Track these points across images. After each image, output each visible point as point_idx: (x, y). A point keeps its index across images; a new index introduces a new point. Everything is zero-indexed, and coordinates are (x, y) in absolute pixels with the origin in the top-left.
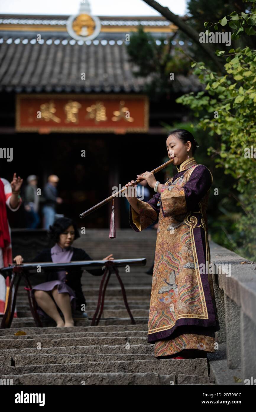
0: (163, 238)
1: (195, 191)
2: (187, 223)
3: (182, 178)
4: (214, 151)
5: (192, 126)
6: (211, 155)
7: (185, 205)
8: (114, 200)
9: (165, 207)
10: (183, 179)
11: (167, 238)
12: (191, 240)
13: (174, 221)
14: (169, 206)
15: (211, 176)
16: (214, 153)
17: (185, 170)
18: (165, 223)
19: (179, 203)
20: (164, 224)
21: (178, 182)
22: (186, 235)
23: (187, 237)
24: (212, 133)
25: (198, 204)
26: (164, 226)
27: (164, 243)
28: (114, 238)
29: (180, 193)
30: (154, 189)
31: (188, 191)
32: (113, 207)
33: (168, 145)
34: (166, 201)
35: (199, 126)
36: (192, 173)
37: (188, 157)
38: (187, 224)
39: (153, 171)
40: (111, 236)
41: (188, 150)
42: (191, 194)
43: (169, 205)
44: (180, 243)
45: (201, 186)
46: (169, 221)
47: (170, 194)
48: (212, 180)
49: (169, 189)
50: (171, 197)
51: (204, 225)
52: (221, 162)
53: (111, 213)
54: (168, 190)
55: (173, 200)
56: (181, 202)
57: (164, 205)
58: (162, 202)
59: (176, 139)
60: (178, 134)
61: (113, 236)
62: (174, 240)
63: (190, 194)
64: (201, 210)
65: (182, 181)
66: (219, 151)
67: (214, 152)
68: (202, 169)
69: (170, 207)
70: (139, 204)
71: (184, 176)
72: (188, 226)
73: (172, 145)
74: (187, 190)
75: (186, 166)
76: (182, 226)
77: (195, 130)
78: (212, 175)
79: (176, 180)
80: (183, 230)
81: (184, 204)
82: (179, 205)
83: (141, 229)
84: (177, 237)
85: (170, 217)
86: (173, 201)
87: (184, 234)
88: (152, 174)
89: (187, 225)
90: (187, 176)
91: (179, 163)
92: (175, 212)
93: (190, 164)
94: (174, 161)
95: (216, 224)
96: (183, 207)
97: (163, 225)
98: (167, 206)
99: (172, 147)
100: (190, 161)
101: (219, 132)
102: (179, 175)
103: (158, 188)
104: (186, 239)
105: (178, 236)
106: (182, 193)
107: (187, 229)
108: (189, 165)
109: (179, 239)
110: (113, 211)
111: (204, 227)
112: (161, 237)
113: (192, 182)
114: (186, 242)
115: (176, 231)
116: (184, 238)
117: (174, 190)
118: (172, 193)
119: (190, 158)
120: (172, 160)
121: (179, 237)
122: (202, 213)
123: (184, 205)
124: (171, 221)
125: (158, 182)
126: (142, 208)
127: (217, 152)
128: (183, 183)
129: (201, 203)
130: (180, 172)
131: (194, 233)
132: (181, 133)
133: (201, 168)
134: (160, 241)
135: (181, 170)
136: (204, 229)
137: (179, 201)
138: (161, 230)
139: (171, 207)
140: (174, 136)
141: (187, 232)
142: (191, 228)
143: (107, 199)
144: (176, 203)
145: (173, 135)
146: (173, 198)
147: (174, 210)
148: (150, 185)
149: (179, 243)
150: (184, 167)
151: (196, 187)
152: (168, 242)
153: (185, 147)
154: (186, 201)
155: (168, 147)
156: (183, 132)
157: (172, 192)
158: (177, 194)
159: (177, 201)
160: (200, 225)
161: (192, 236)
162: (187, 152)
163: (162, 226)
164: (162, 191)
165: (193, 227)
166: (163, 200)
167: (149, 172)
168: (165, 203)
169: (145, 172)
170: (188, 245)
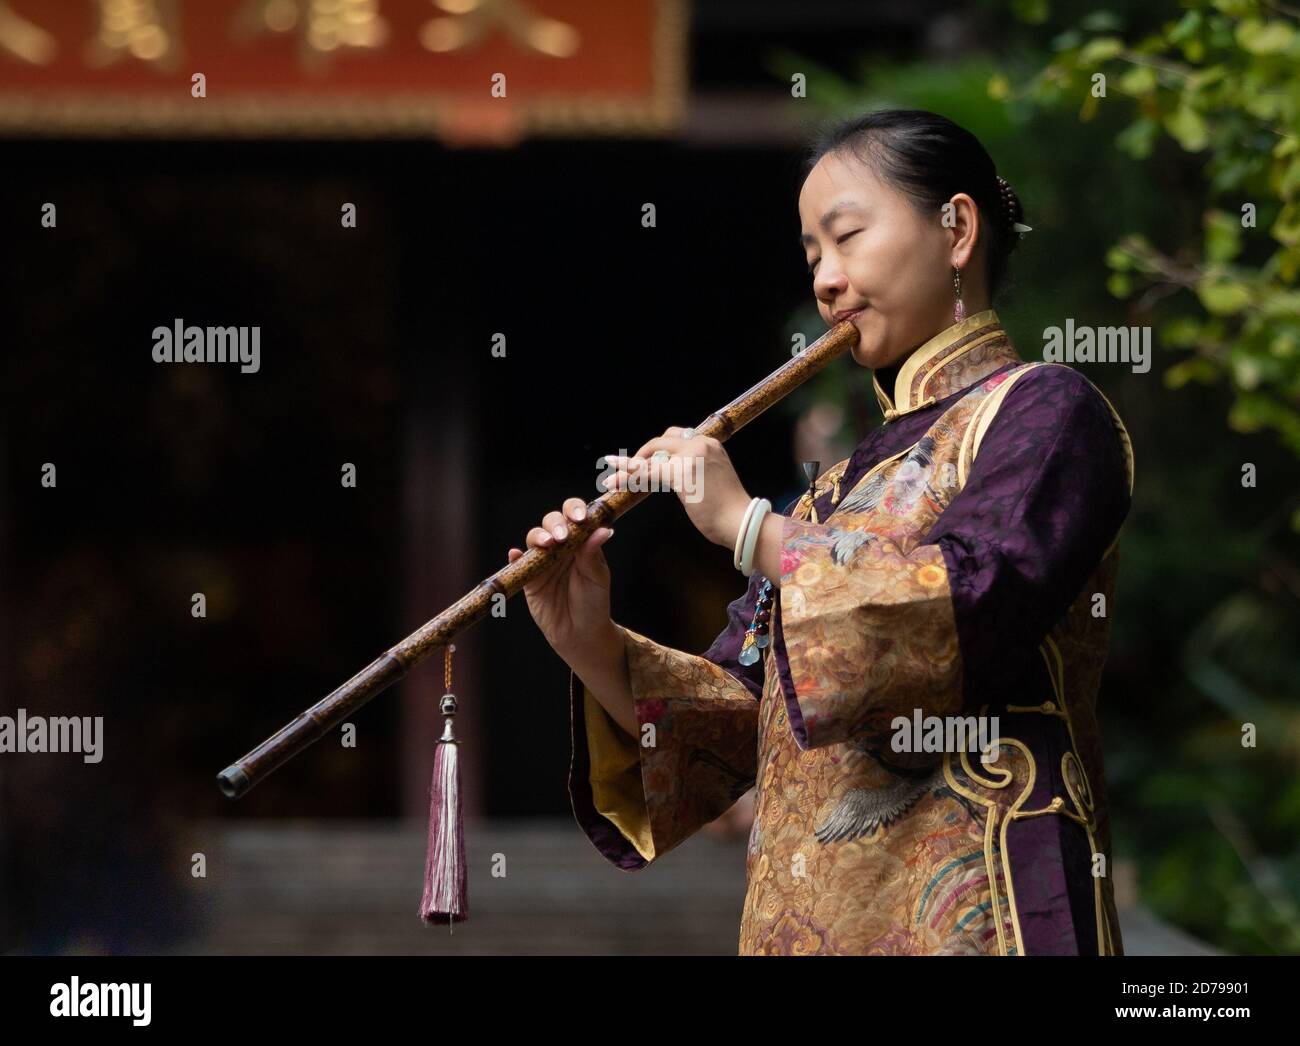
0: (788, 896)
1: (1021, 560)
2: (963, 784)
3: (915, 464)
4: (1155, 265)
5: (998, 88)
6: (1136, 295)
7: (953, 664)
8: (452, 648)
9: (805, 679)
10: (928, 472)
11: (816, 898)
12: (989, 905)
13: (864, 771)
14: (843, 669)
15: (1121, 445)
16: (1157, 283)
17: (932, 399)
18: (799, 788)
19: (907, 651)
20: (791, 791)
21: (886, 489)
22: (956, 870)
23: (966, 886)
24: (1138, 140)
25: (1042, 649)
26: (791, 808)
27: (797, 926)
28: (457, 918)
29: (913, 574)
30: (733, 553)
31: (973, 560)
32: (448, 703)
33: (809, 223)
34: (815, 635)
35: (1049, 85)
36: (990, 430)
37: (960, 305)
38: (964, 792)
39: (713, 422)
40: (433, 908)
41: (960, 256)
42: (995, 585)
43: (837, 665)
44: (914, 928)
45: (1060, 521)
46: (829, 772)
47: (843, 587)
48: (1126, 473)
49: (834, 554)
50: (850, 605)
51: (1084, 800)
52: (1208, 340)
53: (436, 740)
54: (830, 559)
55: (865, 630)
56: (927, 641)
57: (804, 662)
58: (789, 644)
59: (870, 182)
60: (879, 146)
61: (448, 903)
62: (871, 910)
63: (983, 581)
64: (1060, 691)
65: (922, 485)
66: (1190, 266)
67: (1160, 275)
68: (1061, 394)
69: (846, 680)
70: (632, 665)
71: (930, 447)
72: (970, 809)
73: (842, 226)
74: (961, 552)
75: (942, 372)
76: (928, 808)
77: (1018, 118)
78: (1127, 437)
79: (870, 477)
80: (934, 836)
81: (943, 653)
82: (913, 662)
83: (651, 845)
84: (893, 884)
85: (839, 750)
86: (866, 638)
87: (942, 865)
88: (715, 443)
89: (963, 800)
90: (957, 449)
91: (894, 353)
92: (880, 710)
93: (967, 356)
94: (856, 337)
95: (1168, 789)
96: (934, 676)
97: (784, 804)
98: (824, 669)
99: (843, 239)
100: (967, 340)
101: (1191, 131)
102: (891, 438)
103: (760, 542)
104: (959, 898)
105: (895, 882)
106: (932, 577)
107: (964, 830)
108: (961, 365)
109: (909, 902)
110: (448, 729)
111: (1080, 810)
112: (776, 885)
113: (996, 492)
114: (960, 918)
115: (886, 840)
116: (946, 893)
117: (869, 557)
118: (857, 579)
119: (969, 313)
120: (845, 328)
121: (906, 884)
122: (1064, 713)
123: (945, 665)
124: (845, 769)
125: (762, 505)
126: (660, 694)
127: (1177, 276)
128: (931, 500)
129: (1056, 639)
130: (897, 420)
131: (1011, 854)
132: (900, 134)
133: (1056, 389)
134: (769, 916)
135: (905, 400)
136: (1080, 829)
137: (908, 631)
138: (775, 833)
139: (853, 676)
140: (854, 163)
141: (962, 852)
142: (992, 818)
143: (405, 644)
144: (885, 646)
145: (846, 153)
146: (868, 610)
147: (872, 701)
148: (699, 526)
149: (907, 933)
150: (926, 378)
151: (1025, 526)
152: (821, 924)
153: (934, 238)
154: (960, 638)
155: (811, 240)
156: (915, 130)
157: (860, 573)
158: (893, 581)
159: (896, 637)
160: (1058, 802)
161: (1000, 877)
162: (953, 269)
163: (778, 807)
164: (791, 568)
165: (1002, 814)
166: (797, 628)
167: (687, 432)
168: (809, 653)
169: (660, 433)
170: (973, 945)
